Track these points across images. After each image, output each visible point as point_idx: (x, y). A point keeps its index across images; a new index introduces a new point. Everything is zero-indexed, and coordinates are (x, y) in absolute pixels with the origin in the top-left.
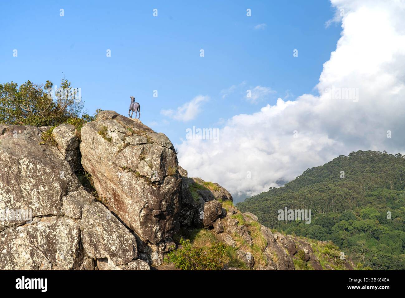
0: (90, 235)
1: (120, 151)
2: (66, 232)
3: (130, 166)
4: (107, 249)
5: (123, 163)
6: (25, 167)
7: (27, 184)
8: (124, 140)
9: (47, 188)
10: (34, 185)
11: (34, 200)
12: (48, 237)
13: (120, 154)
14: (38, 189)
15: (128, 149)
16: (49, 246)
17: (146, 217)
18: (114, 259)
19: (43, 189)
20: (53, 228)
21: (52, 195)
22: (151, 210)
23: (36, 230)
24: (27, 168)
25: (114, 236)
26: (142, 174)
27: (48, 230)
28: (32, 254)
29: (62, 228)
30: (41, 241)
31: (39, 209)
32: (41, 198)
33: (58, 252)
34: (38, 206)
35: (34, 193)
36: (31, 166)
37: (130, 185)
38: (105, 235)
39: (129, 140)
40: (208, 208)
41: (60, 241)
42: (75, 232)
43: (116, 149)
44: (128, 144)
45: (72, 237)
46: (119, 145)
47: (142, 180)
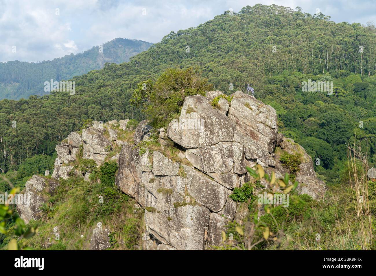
0: (250, 150)
1: (257, 115)
2: (237, 148)
3: (262, 121)
4: (257, 155)
5: (259, 120)
6: (215, 120)
7: (216, 128)
8: (259, 110)
9: (226, 130)
10: (220, 128)
11: (220, 135)
12: (229, 150)
13: (257, 116)
14: (222, 130)
15: (261, 114)
16: (230, 154)
17: (270, 143)
18: (261, 159)
19: (224, 130)
20: (231, 146)
21: (229, 133)
22: (272, 140)
23: (223, 147)
24: (216, 121)
25: (260, 150)
26: (268, 125)
27: (229, 148)
28: (222, 157)
29: (235, 147)
30: (225, 152)
31: (223, 139)
32: (224, 134)
33: (235, 156)
34: (222, 137)
35: (220, 132)
36: (217, 120)
37: (263, 129)
38: (256, 149)
39: (261, 110)
40: (279, 137)
41: (235, 152)
42: (241, 148)
43: (255, 114)
44: (261, 112)
45: (240, 150)
46: (256, 112)
47: (268, 127)
